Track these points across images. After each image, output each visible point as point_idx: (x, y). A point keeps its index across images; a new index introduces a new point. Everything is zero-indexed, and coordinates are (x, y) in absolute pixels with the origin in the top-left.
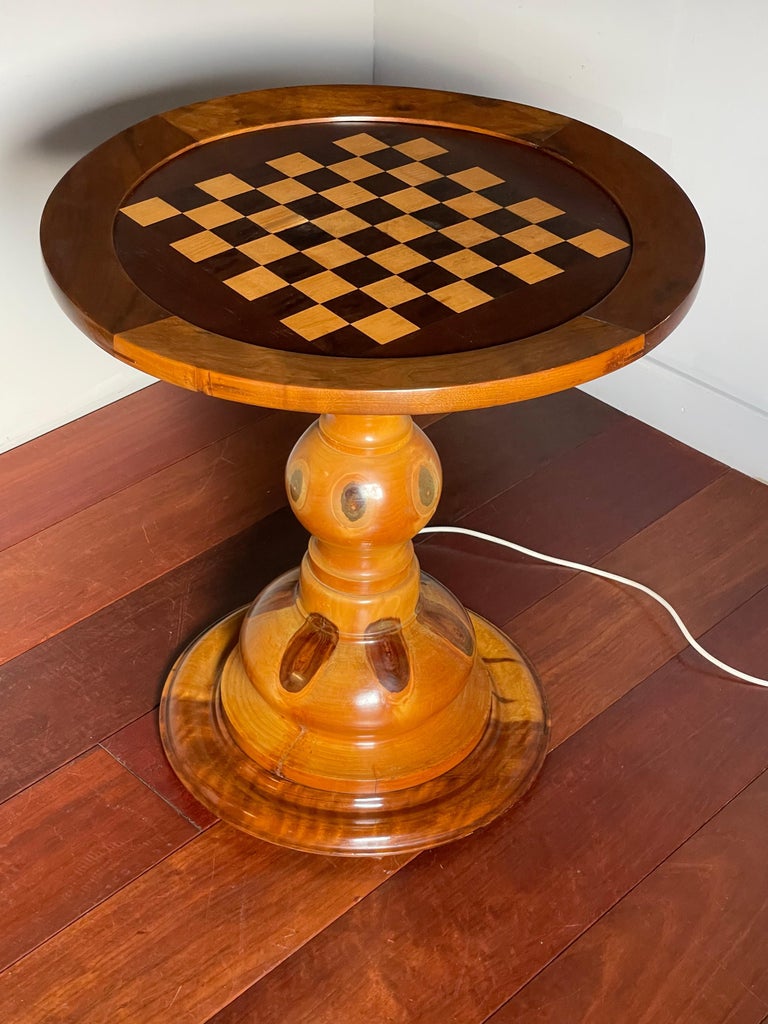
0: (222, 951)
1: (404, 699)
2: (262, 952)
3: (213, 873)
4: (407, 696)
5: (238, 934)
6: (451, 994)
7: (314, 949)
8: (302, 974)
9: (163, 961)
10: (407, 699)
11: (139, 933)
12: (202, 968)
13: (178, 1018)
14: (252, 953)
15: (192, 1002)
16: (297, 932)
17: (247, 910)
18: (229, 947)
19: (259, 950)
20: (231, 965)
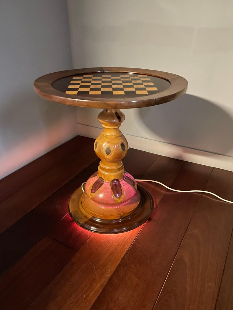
0: (93, 280)
2: (103, 278)
3: (84, 261)
5: (96, 275)
6: (154, 276)
7: (116, 274)
8: (115, 282)
9: (78, 288)
11: (69, 281)
12: (89, 287)
13: (87, 303)
14: (101, 279)
15: (89, 297)
16: (110, 270)
17: (96, 268)
18: (94, 279)
19: (102, 278)
20: (97, 284)
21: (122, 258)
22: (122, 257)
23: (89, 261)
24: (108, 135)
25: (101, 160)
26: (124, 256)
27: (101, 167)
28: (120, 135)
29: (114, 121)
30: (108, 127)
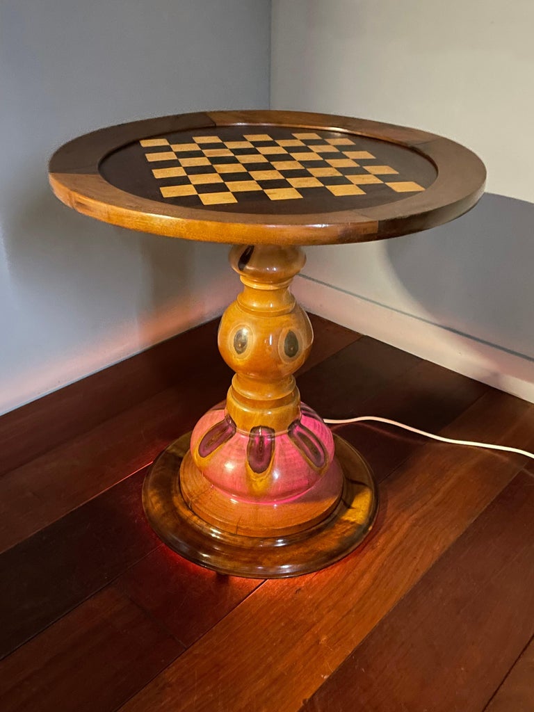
1: (261, 478)
3: (196, 684)
4: (263, 478)
10: (262, 480)
21: (304, 701)
22: (308, 696)
23: (208, 688)
24: (253, 308)
25: (234, 373)
26: (314, 695)
27: (235, 394)
28: (290, 308)
29: (275, 269)
30: (255, 286)
